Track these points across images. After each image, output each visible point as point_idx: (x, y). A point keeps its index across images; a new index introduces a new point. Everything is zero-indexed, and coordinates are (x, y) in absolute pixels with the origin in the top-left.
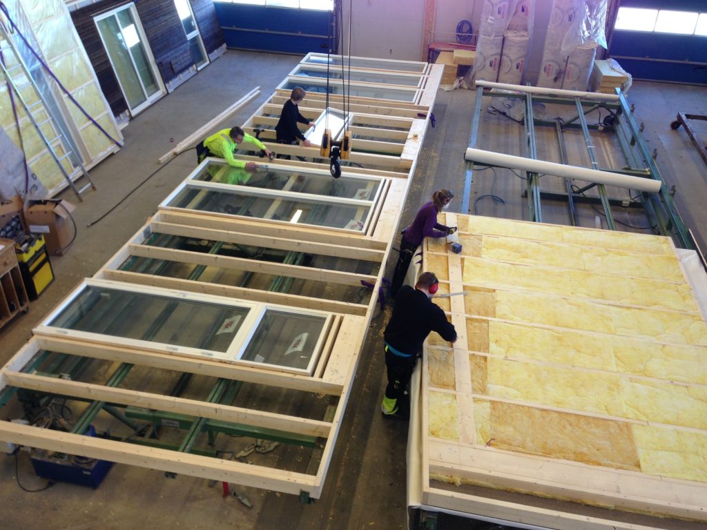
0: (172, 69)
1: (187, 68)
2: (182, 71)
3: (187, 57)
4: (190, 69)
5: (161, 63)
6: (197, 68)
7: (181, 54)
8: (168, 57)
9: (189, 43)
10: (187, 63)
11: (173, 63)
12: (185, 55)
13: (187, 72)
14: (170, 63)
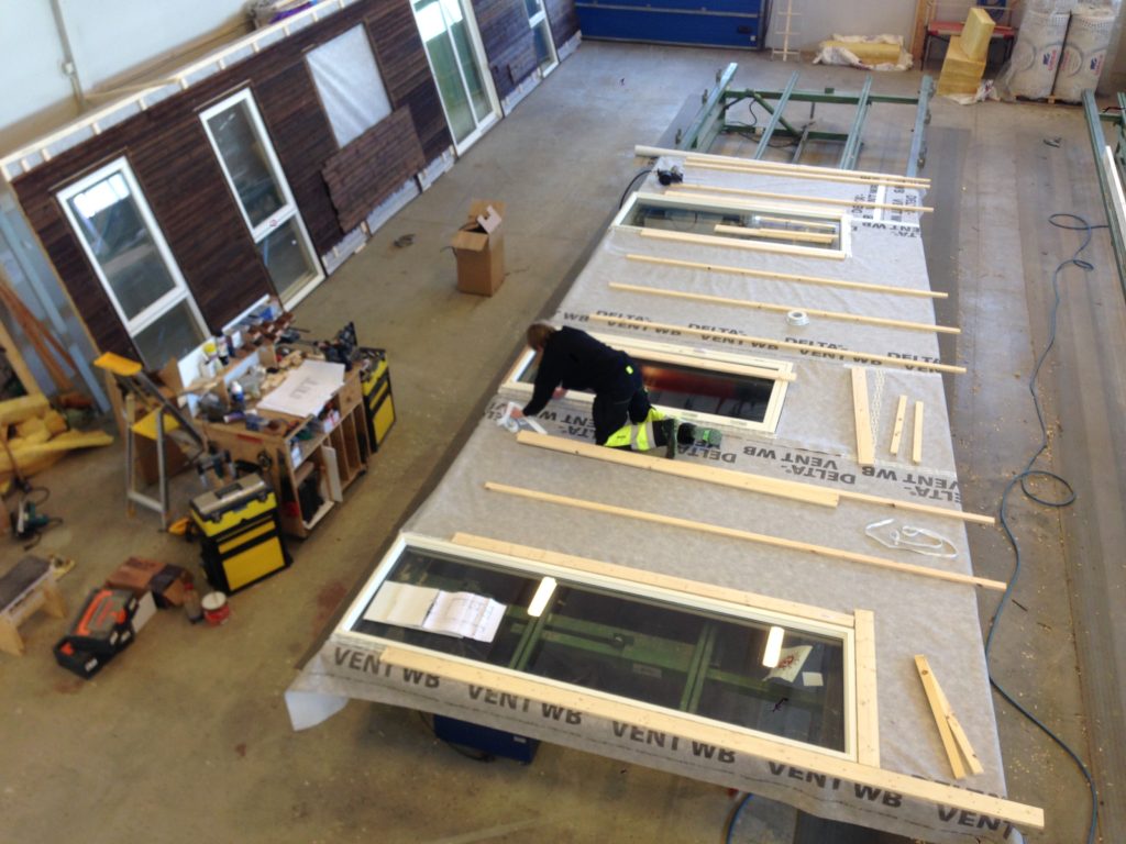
0: (510, 77)
1: (528, 74)
2: (522, 79)
3: (530, 55)
4: (534, 75)
5: (496, 68)
6: (542, 71)
7: (523, 52)
8: (505, 58)
9: (532, 34)
10: (530, 66)
11: (512, 66)
12: (528, 52)
13: (528, 80)
14: (508, 67)
